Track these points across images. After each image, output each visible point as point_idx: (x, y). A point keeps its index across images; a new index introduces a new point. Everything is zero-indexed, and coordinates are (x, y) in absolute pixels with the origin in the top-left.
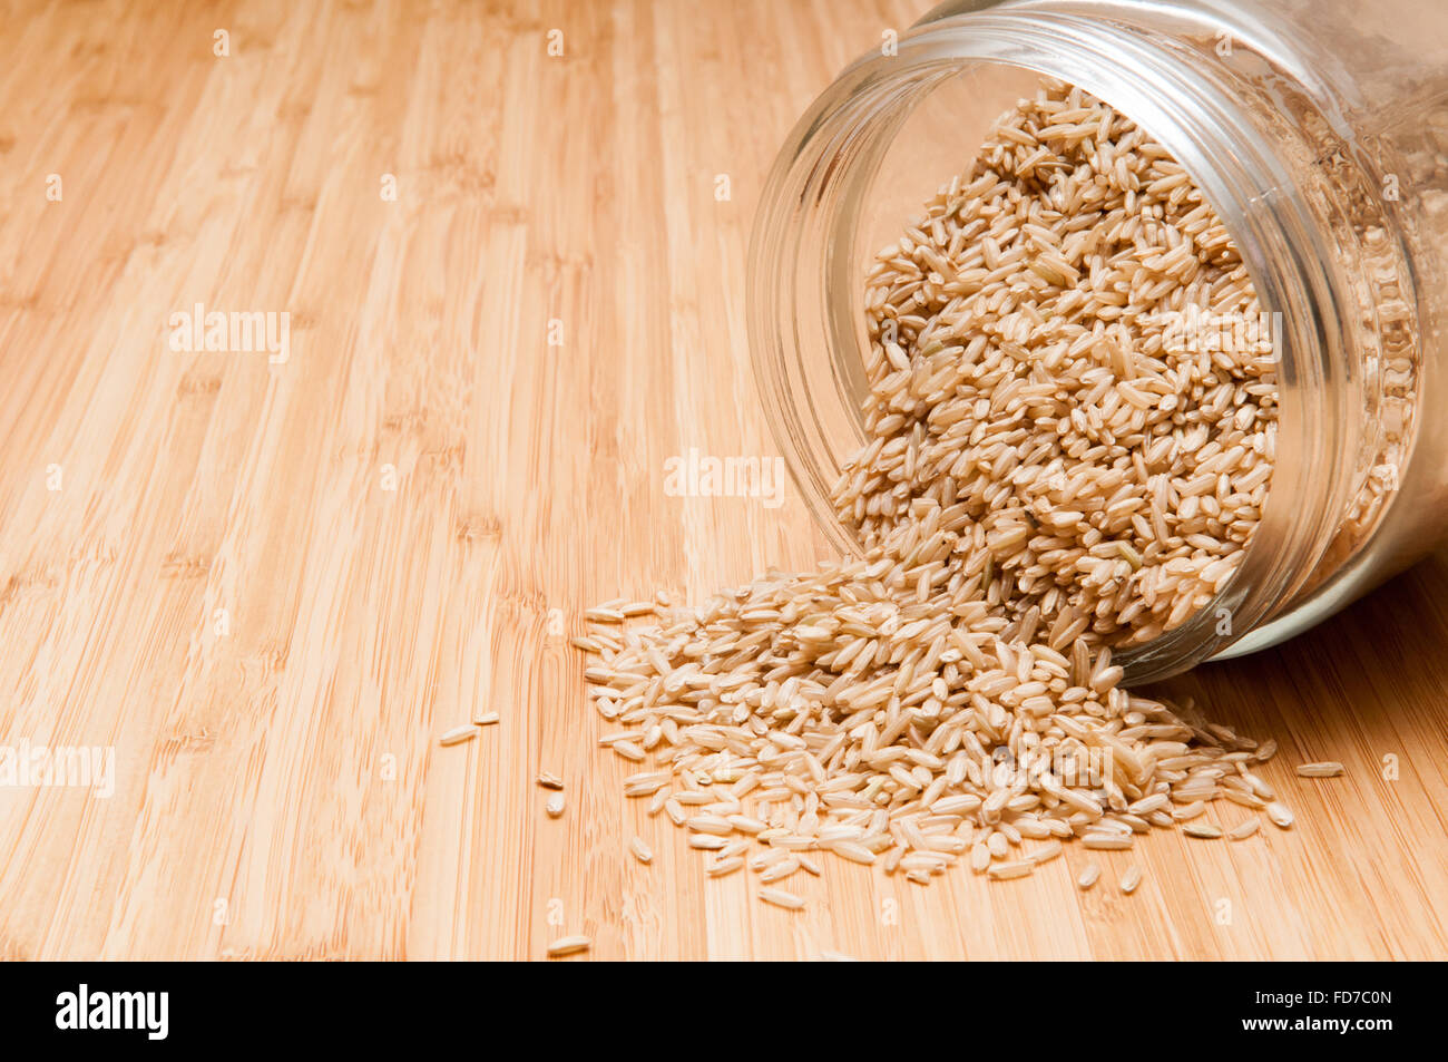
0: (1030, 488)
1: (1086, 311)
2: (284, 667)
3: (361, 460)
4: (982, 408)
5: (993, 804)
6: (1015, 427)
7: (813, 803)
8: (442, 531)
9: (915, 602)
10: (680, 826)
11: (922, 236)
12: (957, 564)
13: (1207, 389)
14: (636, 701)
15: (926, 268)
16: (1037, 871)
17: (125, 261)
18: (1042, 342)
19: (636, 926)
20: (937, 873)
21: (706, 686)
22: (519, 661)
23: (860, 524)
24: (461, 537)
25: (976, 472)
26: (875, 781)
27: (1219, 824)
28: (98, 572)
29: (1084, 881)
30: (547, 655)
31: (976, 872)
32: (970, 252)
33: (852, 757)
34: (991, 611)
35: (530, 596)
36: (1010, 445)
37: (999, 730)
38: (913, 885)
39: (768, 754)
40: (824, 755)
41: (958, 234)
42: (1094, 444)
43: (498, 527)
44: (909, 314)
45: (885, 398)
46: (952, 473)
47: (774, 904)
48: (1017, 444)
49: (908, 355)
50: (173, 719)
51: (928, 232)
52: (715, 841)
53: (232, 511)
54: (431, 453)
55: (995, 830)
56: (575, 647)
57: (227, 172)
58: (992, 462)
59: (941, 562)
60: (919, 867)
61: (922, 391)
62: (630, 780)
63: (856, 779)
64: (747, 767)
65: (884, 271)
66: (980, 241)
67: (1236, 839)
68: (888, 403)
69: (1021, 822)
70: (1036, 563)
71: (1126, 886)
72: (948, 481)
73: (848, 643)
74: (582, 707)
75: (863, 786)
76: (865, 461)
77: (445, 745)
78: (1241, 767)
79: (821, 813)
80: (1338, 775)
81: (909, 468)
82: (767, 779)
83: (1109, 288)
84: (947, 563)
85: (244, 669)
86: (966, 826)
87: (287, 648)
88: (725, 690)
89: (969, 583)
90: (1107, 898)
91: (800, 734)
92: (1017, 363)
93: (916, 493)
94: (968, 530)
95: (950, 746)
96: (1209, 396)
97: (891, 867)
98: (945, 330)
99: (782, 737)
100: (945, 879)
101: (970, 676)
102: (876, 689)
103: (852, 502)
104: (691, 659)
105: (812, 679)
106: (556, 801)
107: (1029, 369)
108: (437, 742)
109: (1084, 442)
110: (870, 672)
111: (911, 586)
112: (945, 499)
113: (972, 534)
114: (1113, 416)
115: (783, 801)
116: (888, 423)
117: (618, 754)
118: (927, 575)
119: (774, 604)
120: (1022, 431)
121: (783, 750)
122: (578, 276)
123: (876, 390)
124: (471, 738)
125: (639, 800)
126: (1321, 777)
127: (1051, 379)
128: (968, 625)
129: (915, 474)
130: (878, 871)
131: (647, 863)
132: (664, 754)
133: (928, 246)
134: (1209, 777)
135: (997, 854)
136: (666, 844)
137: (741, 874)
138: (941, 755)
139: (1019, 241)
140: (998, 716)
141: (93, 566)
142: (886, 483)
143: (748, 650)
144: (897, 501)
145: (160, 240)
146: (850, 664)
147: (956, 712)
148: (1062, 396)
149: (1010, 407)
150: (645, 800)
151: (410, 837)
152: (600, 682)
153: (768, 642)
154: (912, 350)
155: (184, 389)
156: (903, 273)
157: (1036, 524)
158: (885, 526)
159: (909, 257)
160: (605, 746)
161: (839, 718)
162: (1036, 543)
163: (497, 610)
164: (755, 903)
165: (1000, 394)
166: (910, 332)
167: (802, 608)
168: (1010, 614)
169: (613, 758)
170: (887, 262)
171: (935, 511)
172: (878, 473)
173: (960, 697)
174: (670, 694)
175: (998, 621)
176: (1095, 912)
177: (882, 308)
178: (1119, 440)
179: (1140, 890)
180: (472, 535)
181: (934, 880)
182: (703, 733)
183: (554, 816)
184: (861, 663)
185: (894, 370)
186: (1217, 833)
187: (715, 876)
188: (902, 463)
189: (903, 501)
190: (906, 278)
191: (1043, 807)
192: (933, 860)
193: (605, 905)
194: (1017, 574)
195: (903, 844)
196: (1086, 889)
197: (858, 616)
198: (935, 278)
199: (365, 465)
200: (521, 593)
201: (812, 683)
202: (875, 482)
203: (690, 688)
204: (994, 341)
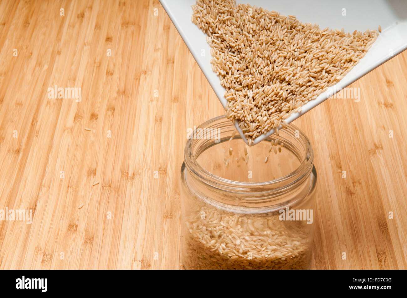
17: (140, 79)
28: (148, 172)
50: (165, 211)
53: (169, 156)
57: (156, 50)
155: (156, 120)
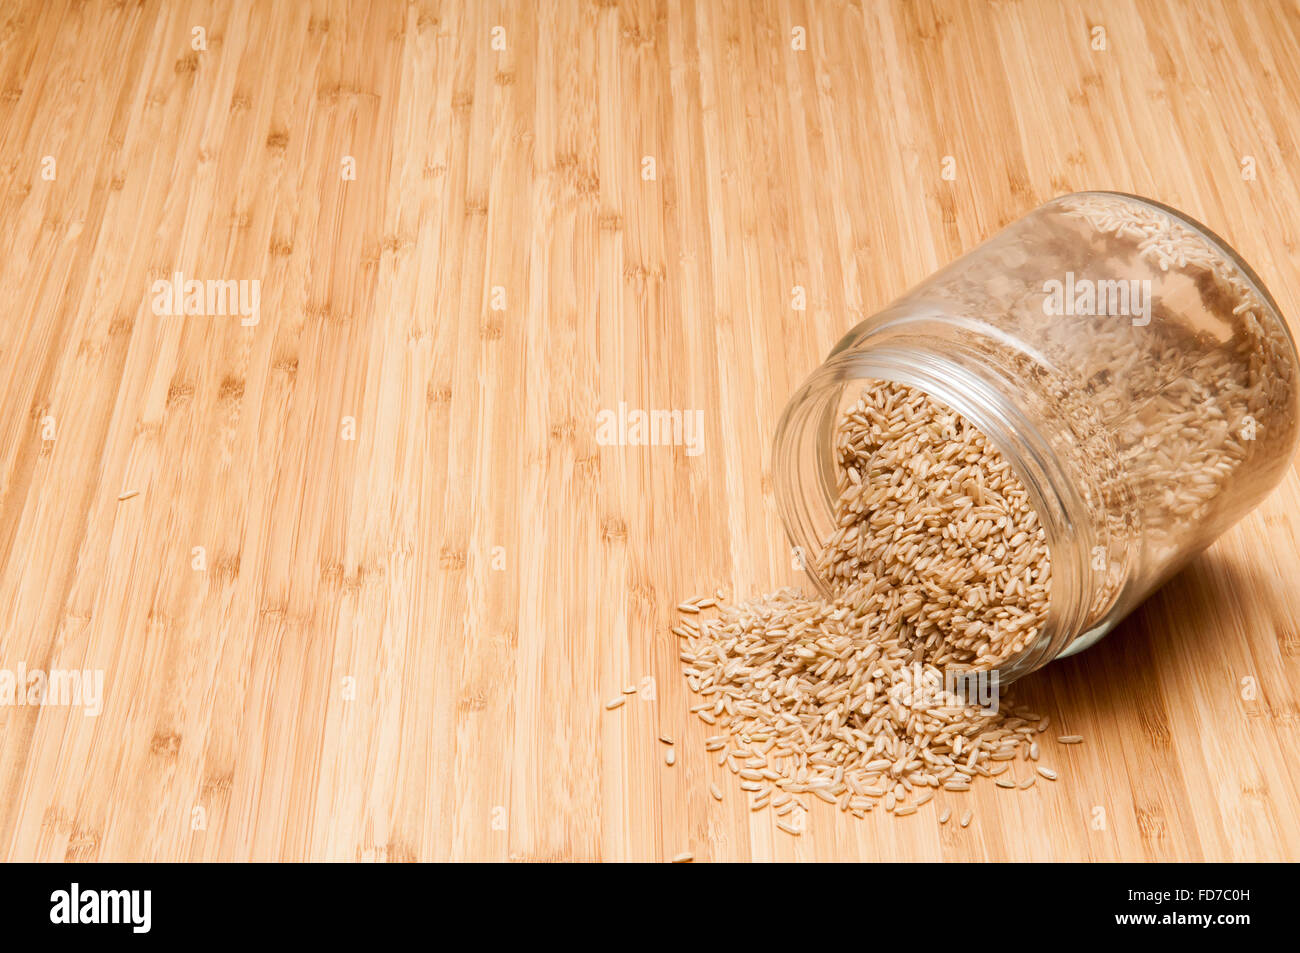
0: (925, 573)
1: (960, 457)
2: (517, 644)
3: (541, 466)
4: (900, 518)
5: (897, 768)
6: (918, 533)
7: (804, 759)
8: (593, 532)
9: (860, 638)
10: (735, 773)
11: (869, 399)
12: (884, 616)
13: (1023, 514)
14: (709, 681)
15: (871, 420)
16: (919, 809)
17: (377, 266)
18: (934, 477)
19: (716, 844)
20: (868, 811)
21: (748, 675)
22: (643, 642)
23: (831, 580)
24: (604, 537)
25: (895, 560)
26: (838, 746)
27: (1014, 779)
28: (405, 564)
29: (943, 819)
30: (659, 639)
31: (888, 811)
32: (896, 411)
33: (825, 731)
34: (901, 645)
35: (646, 588)
36: (915, 544)
37: (903, 723)
38: (856, 819)
39: (780, 726)
40: (810, 729)
41: (891, 399)
42: (959, 547)
43: (624, 529)
44: (862, 449)
45: (846, 502)
46: (883, 558)
47: (785, 831)
48: (917, 543)
49: (860, 474)
50: (463, 685)
51: (874, 396)
52: (754, 786)
53: (473, 511)
54: (580, 461)
55: (899, 782)
56: (673, 632)
57: (428, 172)
58: (904, 555)
59: (875, 614)
60: (859, 809)
61: (868, 503)
62: (709, 740)
63: (826, 745)
64: (768, 733)
65: (849, 422)
66: (902, 404)
67: (1023, 789)
68: (848, 506)
69: (913, 777)
70: (926, 618)
71: (964, 823)
72: (880, 562)
73: (824, 661)
74: (680, 681)
75: (830, 749)
76: (835, 543)
77: (609, 709)
78: (1029, 737)
79: (809, 765)
80: (1080, 742)
81: (859, 549)
82: (781, 742)
83: (973, 443)
84: (878, 614)
85: (496, 646)
86: (884, 778)
87: (517, 629)
88: (757, 680)
89: (890, 629)
90: (954, 829)
91: (798, 714)
92: (920, 489)
93: (862, 565)
94: (890, 593)
95: (876, 730)
96: (1024, 519)
97: (844, 807)
98: (882, 461)
99: (789, 716)
100: (872, 814)
101: (889, 685)
102: (839, 691)
103: (828, 567)
104: (739, 655)
105: (804, 678)
106: (670, 754)
107: (927, 494)
108: (604, 707)
109: (953, 546)
110: (836, 679)
111: (859, 627)
112: (879, 572)
113: (893, 596)
114: (972, 529)
115: (788, 756)
116: (848, 518)
117: (701, 718)
118: (869, 621)
119: (783, 625)
120: (921, 536)
121: (789, 724)
122: (657, 285)
123: (842, 497)
124: (622, 704)
125: (714, 753)
126: (1070, 743)
127: (938, 504)
128: (888, 653)
129: (863, 553)
130: (837, 808)
131: (720, 800)
132: (725, 720)
133: (873, 407)
134: (1010, 745)
135: (899, 798)
136: (729, 786)
137: (767, 809)
138: (871, 733)
139: (924, 406)
140: (903, 715)
141: (402, 557)
142: (846, 557)
143: (770, 654)
144: (852, 569)
145: (395, 246)
146: (825, 673)
147: (881, 707)
148: (943, 515)
149: (915, 520)
150: (717, 753)
151: (596, 778)
152: (689, 662)
153: (780, 650)
154: (863, 471)
155: (430, 397)
156: (859, 424)
157: (926, 598)
158: (845, 583)
159: (862, 414)
160: (693, 712)
161: (818, 704)
162: (927, 607)
163: (629, 601)
164: (775, 829)
165: (911, 509)
166: (862, 461)
167: (799, 634)
168: (911, 647)
169: (698, 721)
170: (850, 416)
171: (873, 581)
172: (842, 551)
173: (882, 699)
174: (727, 679)
175: (904, 651)
176: (947, 839)
177: (846, 448)
178: (974, 545)
179: (971, 825)
180: (611, 536)
181: (866, 814)
182: (744, 707)
183: (670, 765)
184: (831, 674)
185: (852, 484)
186: (1012, 785)
187: (754, 810)
188: (856, 544)
189: (855, 569)
190: (860, 428)
191: (924, 766)
192: (866, 803)
193: (699, 828)
194: (916, 625)
195: (851, 791)
196: (943, 823)
197: (829, 646)
198: (876, 429)
199: (544, 471)
200: (642, 586)
201: (804, 681)
202: (840, 556)
203: (738, 676)
204: (908, 472)
